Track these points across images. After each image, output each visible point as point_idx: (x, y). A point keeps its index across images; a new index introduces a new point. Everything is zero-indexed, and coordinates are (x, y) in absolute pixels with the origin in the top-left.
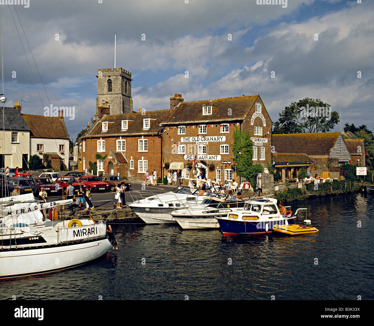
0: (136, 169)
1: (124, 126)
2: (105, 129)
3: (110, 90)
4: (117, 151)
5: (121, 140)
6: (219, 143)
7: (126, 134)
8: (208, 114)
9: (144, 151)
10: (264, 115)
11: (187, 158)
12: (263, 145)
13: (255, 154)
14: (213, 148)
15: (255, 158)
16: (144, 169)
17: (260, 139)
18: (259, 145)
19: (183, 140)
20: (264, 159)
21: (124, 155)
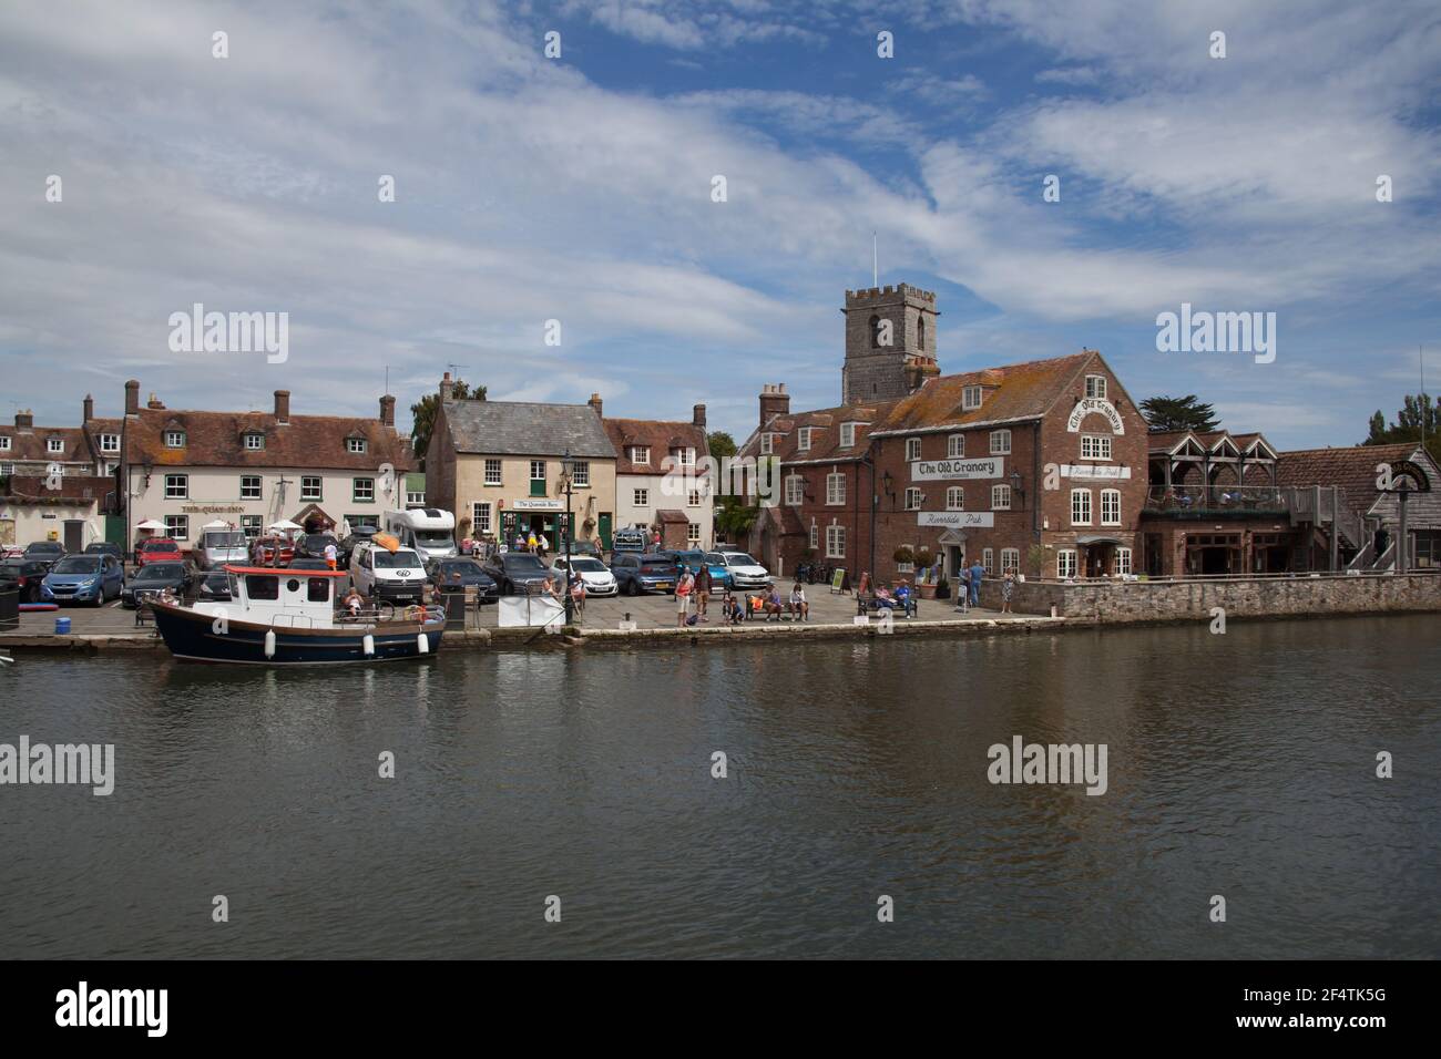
0: (823, 547)
1: (805, 442)
2: (766, 450)
4: (787, 503)
5: (794, 476)
6: (990, 482)
7: (803, 462)
8: (973, 407)
9: (837, 503)
10: (1117, 404)
11: (924, 519)
12: (1115, 484)
13: (1086, 507)
14: (977, 495)
15: (1086, 518)
16: (837, 548)
17: (1103, 469)
18: (1096, 486)
19: (917, 474)
20: (1118, 524)
21: (799, 514)
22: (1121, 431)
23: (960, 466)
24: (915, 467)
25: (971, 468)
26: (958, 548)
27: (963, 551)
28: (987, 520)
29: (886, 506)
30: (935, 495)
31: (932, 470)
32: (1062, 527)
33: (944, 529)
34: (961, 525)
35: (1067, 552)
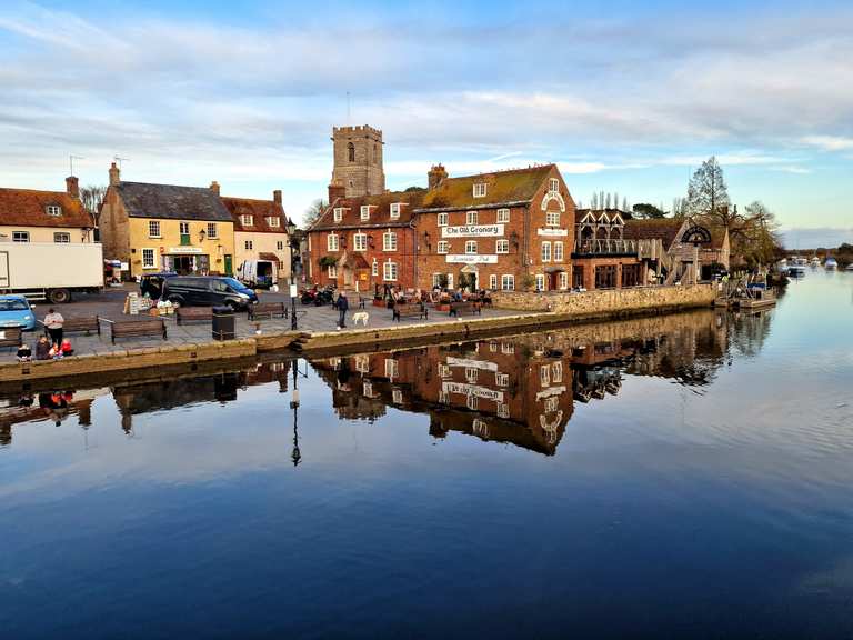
0: (381, 275)
1: (365, 214)
2: (337, 219)
3: (352, 158)
4: (356, 249)
5: (360, 234)
6: (496, 238)
7: (367, 226)
8: (480, 196)
9: (391, 250)
10: (563, 195)
11: (450, 259)
12: (561, 239)
13: (548, 252)
14: (486, 246)
15: (548, 258)
16: (391, 275)
17: (556, 231)
18: (553, 240)
19: (445, 234)
20: (561, 260)
21: (365, 255)
22: (564, 210)
23: (474, 229)
24: (444, 230)
25: (482, 230)
26: (474, 275)
27: (477, 275)
28: (493, 259)
29: (425, 251)
30: (458, 245)
31: (456, 231)
32: (538, 263)
33: (465, 264)
34: (475, 262)
35: (540, 276)
